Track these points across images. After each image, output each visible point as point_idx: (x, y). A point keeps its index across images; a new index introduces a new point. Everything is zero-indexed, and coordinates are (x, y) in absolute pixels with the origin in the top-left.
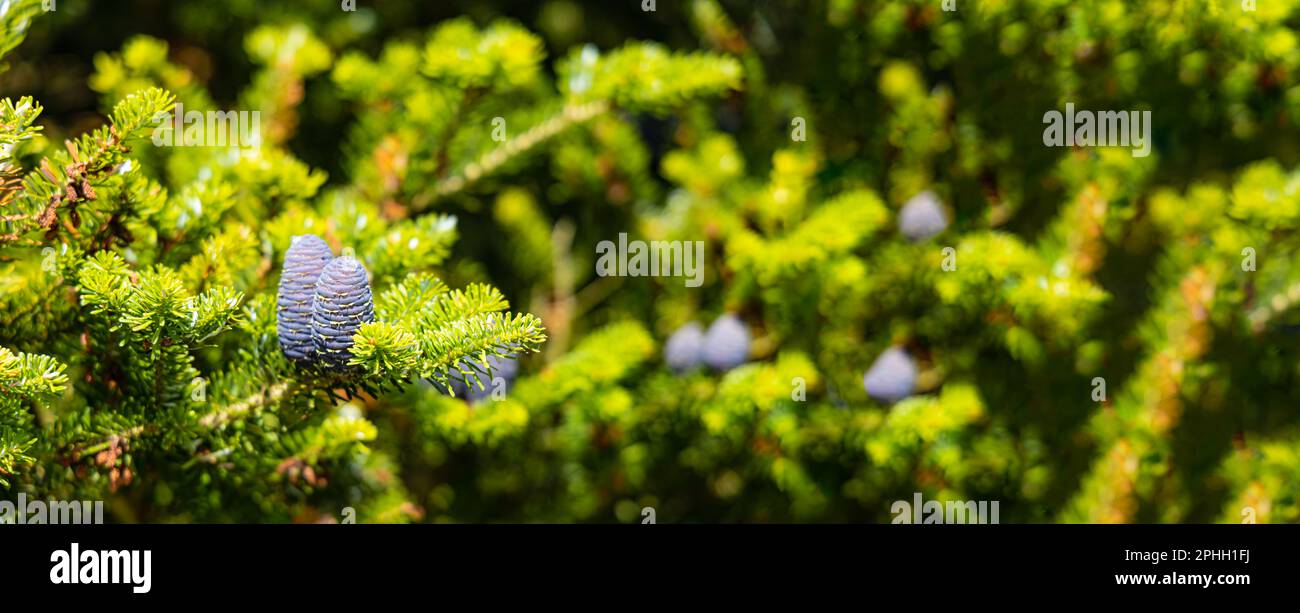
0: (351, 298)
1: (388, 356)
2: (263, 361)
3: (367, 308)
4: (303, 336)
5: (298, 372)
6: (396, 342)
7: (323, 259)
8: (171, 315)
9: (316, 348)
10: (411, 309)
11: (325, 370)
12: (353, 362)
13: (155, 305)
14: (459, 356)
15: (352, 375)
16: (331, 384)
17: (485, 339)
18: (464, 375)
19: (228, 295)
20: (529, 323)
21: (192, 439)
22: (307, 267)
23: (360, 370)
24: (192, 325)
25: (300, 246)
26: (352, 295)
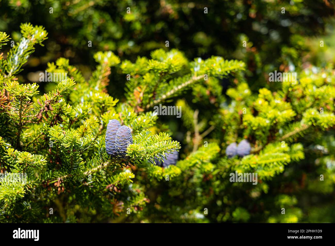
0: (126, 137)
1: (137, 153)
2: (101, 156)
3: (131, 140)
4: (113, 148)
5: (111, 158)
6: (139, 149)
7: (118, 126)
8: (76, 143)
9: (117, 151)
10: (144, 140)
11: (119, 157)
12: (127, 155)
13: (71, 140)
14: (157, 153)
15: (127, 159)
16: (121, 161)
17: (164, 148)
18: (158, 158)
19: (91, 137)
20: (176, 143)
21: (82, 178)
22: (114, 129)
23: (129, 157)
24: (81, 145)
25: (111, 123)
26: (126, 136)
